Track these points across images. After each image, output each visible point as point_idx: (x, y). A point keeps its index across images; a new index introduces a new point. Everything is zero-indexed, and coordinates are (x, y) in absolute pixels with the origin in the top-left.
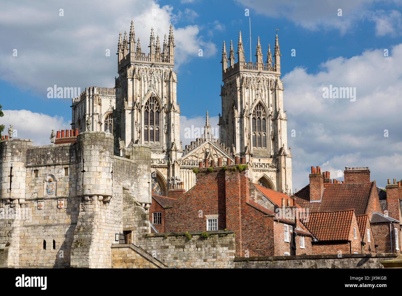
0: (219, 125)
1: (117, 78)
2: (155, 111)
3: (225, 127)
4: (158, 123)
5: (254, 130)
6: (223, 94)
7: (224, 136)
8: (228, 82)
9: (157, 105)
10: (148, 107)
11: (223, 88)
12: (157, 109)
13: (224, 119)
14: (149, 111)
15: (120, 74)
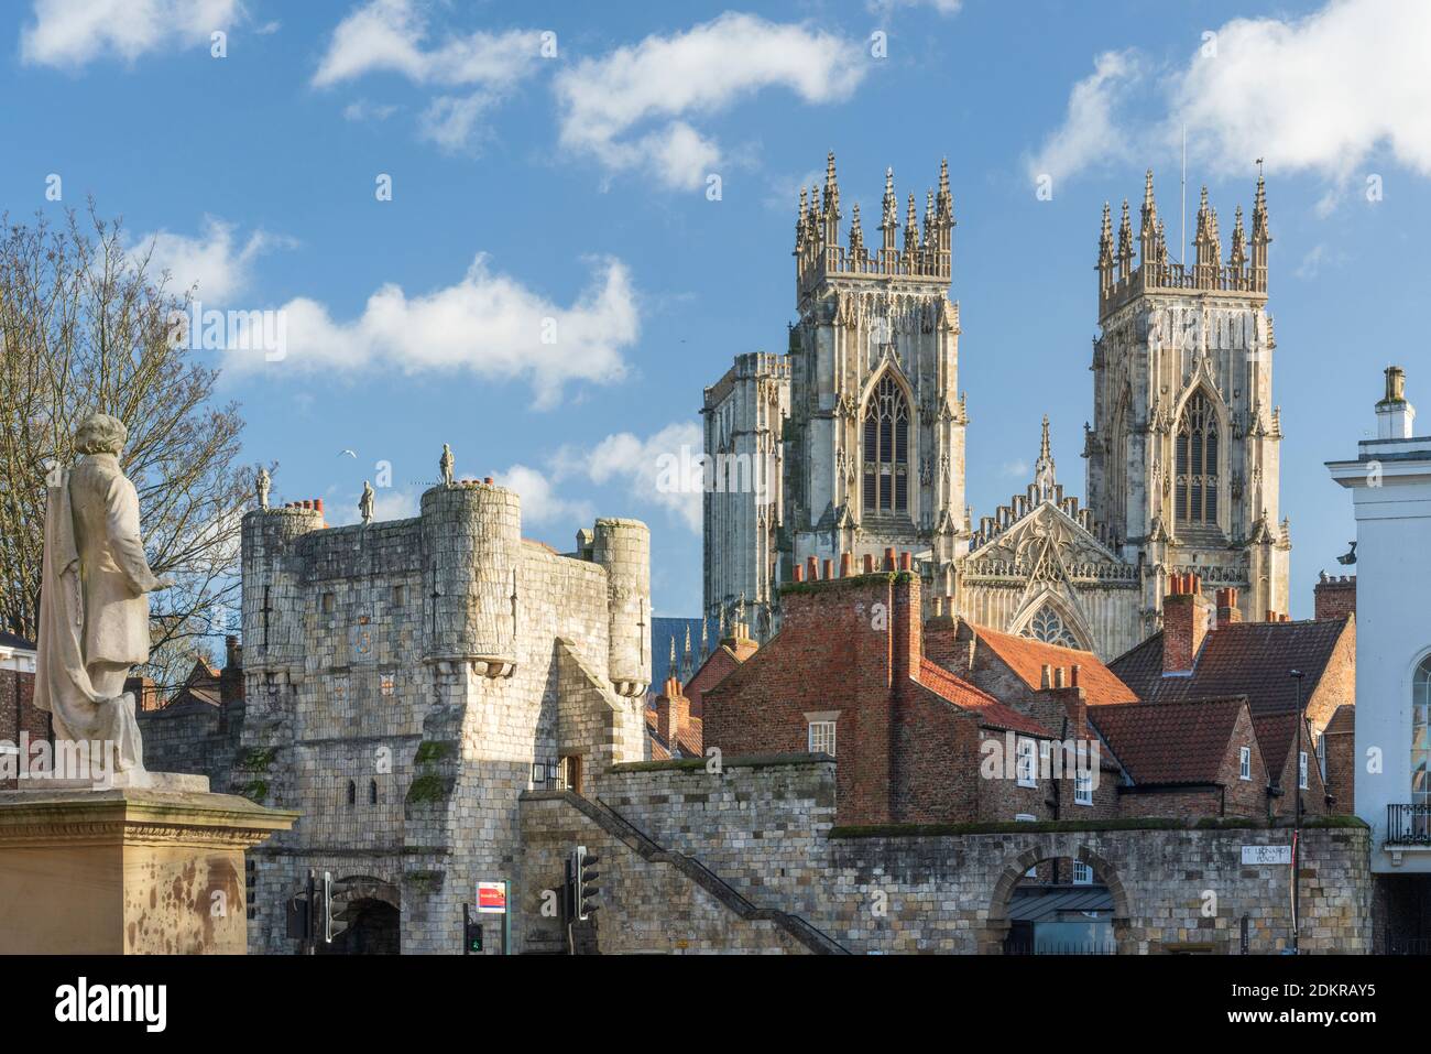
0: (1086, 456)
1: (794, 325)
2: (894, 421)
3: (1101, 463)
4: (902, 455)
5: (1181, 470)
6: (1099, 364)
7: (1098, 489)
8: (1113, 326)
9: (902, 402)
10: (874, 409)
11: (1099, 347)
12: (902, 414)
13: (1101, 436)
14: (879, 422)
15: (802, 313)
